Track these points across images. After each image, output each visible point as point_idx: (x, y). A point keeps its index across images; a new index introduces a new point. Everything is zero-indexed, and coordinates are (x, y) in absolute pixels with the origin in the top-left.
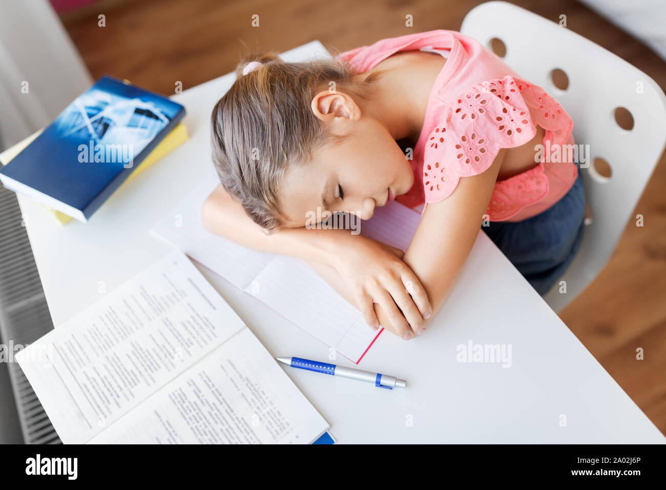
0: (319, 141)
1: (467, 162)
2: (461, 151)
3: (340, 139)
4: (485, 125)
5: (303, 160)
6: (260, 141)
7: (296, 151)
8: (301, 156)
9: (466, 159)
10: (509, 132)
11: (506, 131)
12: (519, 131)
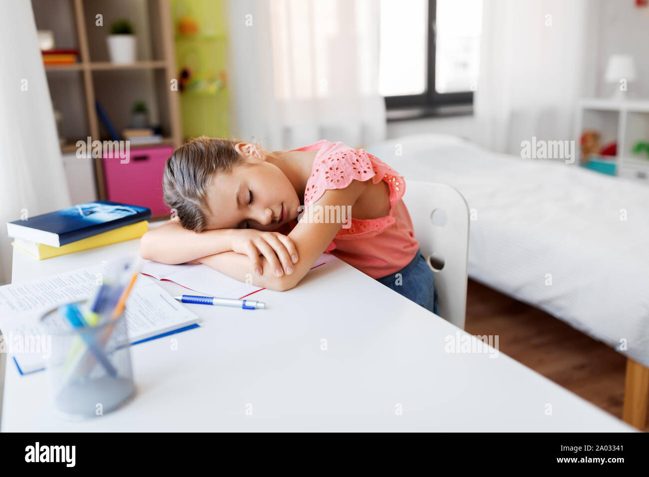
0: (238, 164)
1: (332, 181)
2: (328, 175)
3: (252, 165)
4: (345, 164)
5: (226, 170)
6: (199, 160)
7: (222, 165)
8: (225, 168)
9: (331, 179)
10: (359, 172)
11: (357, 171)
12: (365, 172)
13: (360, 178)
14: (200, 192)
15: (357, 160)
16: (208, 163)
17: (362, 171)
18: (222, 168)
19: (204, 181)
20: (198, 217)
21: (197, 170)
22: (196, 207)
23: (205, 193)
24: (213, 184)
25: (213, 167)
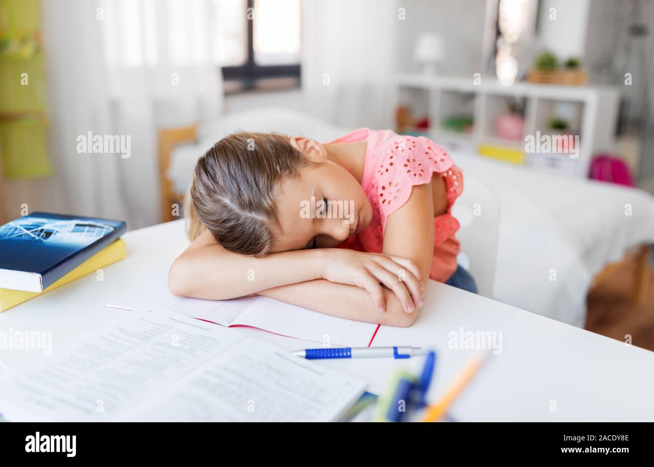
1: (415, 175)
9: (414, 173)
10: (436, 162)
11: (434, 161)
12: (442, 160)
13: (439, 169)
14: (267, 203)
15: (429, 148)
16: (269, 166)
17: (438, 160)
18: (287, 172)
19: (270, 188)
20: (265, 237)
21: (257, 177)
22: (262, 224)
23: (274, 204)
24: (282, 192)
25: (277, 171)
